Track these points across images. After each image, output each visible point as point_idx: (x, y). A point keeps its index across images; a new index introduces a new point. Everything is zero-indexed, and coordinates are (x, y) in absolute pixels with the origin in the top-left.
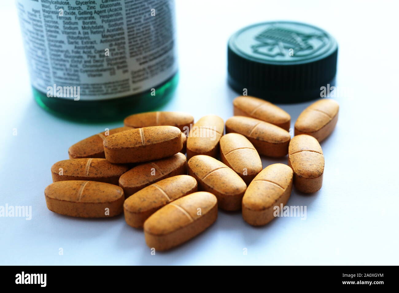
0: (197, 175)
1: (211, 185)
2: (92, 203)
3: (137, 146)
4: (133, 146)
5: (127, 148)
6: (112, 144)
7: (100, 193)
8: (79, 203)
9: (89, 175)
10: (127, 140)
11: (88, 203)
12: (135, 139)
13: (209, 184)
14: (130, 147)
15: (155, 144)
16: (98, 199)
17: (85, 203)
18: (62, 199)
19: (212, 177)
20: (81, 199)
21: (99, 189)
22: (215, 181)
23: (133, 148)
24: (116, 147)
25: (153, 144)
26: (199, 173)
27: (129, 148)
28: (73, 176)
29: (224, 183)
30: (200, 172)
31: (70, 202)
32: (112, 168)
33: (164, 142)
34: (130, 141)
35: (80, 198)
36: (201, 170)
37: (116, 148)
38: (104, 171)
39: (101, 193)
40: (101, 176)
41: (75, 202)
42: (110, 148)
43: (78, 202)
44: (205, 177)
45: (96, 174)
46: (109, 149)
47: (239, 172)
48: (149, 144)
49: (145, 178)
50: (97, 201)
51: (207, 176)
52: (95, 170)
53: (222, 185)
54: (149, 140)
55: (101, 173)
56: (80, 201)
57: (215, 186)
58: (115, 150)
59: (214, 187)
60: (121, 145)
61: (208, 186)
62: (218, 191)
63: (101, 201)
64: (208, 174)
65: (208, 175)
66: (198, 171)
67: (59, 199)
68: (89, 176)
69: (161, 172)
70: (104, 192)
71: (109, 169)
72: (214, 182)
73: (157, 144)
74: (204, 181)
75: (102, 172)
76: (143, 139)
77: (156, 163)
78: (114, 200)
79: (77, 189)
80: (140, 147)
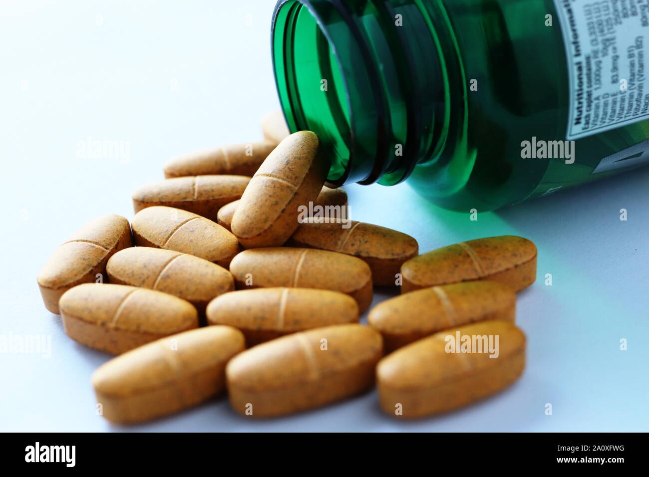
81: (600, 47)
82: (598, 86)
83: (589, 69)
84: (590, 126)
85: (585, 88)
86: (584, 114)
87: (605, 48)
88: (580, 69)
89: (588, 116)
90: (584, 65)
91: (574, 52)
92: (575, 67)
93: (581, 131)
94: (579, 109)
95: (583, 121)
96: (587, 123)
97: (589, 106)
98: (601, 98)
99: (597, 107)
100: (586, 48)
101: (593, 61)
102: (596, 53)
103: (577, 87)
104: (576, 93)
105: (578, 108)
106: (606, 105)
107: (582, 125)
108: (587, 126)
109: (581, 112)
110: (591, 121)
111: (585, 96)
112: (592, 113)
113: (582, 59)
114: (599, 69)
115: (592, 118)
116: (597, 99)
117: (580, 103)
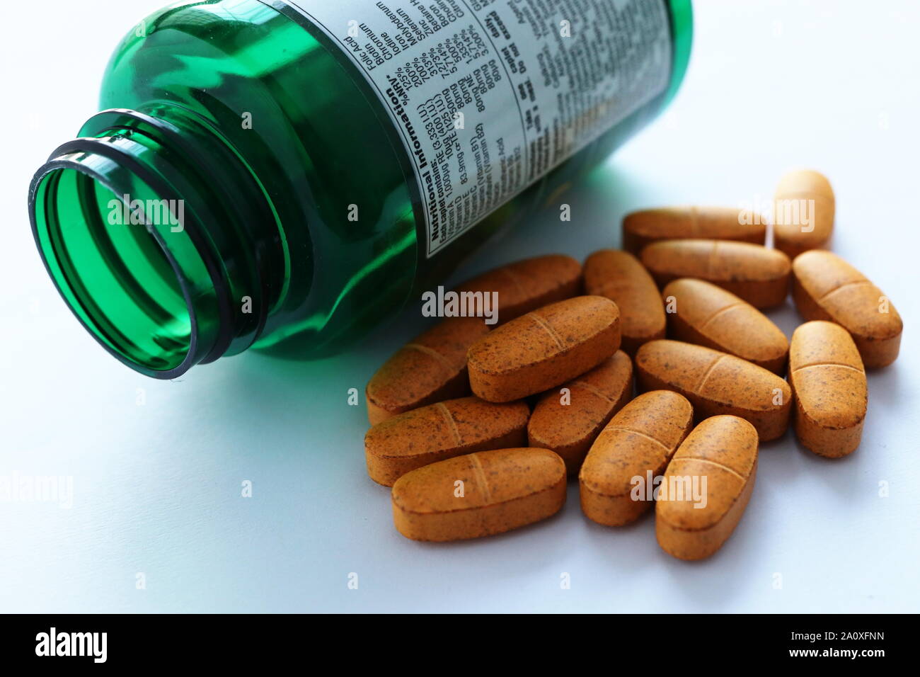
0: (680, 387)
1: (723, 399)
2: (517, 499)
3: (551, 355)
4: (543, 358)
5: (532, 365)
6: (497, 362)
7: (523, 473)
8: (491, 505)
9: (463, 442)
10: (524, 348)
11: (509, 501)
12: (540, 343)
13: (718, 399)
14: (538, 360)
15: (584, 343)
16: (527, 487)
17: (504, 503)
18: (450, 509)
19: (716, 382)
20: (492, 496)
21: (516, 466)
22: (728, 388)
23: (545, 361)
24: (510, 368)
25: (579, 344)
26: (682, 382)
27: (537, 363)
28: (432, 453)
29: (747, 389)
30: (683, 377)
31: (470, 509)
32: (503, 414)
33: (598, 334)
34: (532, 348)
35: (489, 495)
36: (682, 373)
37: (510, 370)
38: (491, 424)
39: (525, 471)
40: (490, 437)
41: (481, 508)
42: (496, 373)
43: (486, 504)
44: (702, 387)
45: (478, 436)
46: (492, 375)
47: (752, 358)
48: (573, 344)
49: (585, 418)
50: (527, 492)
51: (703, 384)
52: (472, 428)
53: (748, 394)
54: (570, 336)
55: (487, 430)
56: (491, 501)
57: (733, 400)
58: (508, 375)
59: (731, 401)
60: (518, 361)
61: (716, 402)
62: (746, 407)
63: (536, 489)
64: (703, 379)
65: (705, 381)
66: (677, 376)
67: (444, 510)
68: (465, 444)
69: (607, 396)
70: (528, 468)
71: (497, 418)
72: (728, 391)
73: (587, 341)
74: (702, 395)
75: (488, 427)
76: (556, 337)
77: (586, 381)
78: (558, 479)
79: (472, 478)
80: (556, 355)
81: (444, 148)
82: (448, 192)
83: (438, 177)
84: (447, 236)
85: (437, 199)
86: (440, 225)
87: (449, 149)
88: (429, 180)
89: (444, 227)
90: (432, 173)
91: (419, 164)
92: (424, 179)
93: (440, 244)
94: (435, 223)
95: (440, 234)
96: (444, 234)
97: (444, 216)
98: (454, 204)
99: (452, 214)
100: (430, 155)
101: (440, 167)
102: (440, 156)
103: (429, 201)
104: (429, 207)
105: (434, 221)
106: (459, 209)
107: (440, 238)
108: (444, 238)
109: (437, 224)
110: (447, 231)
111: (438, 207)
112: (448, 222)
113: (429, 168)
114: (447, 172)
115: (448, 228)
116: (451, 205)
117: (434, 216)
